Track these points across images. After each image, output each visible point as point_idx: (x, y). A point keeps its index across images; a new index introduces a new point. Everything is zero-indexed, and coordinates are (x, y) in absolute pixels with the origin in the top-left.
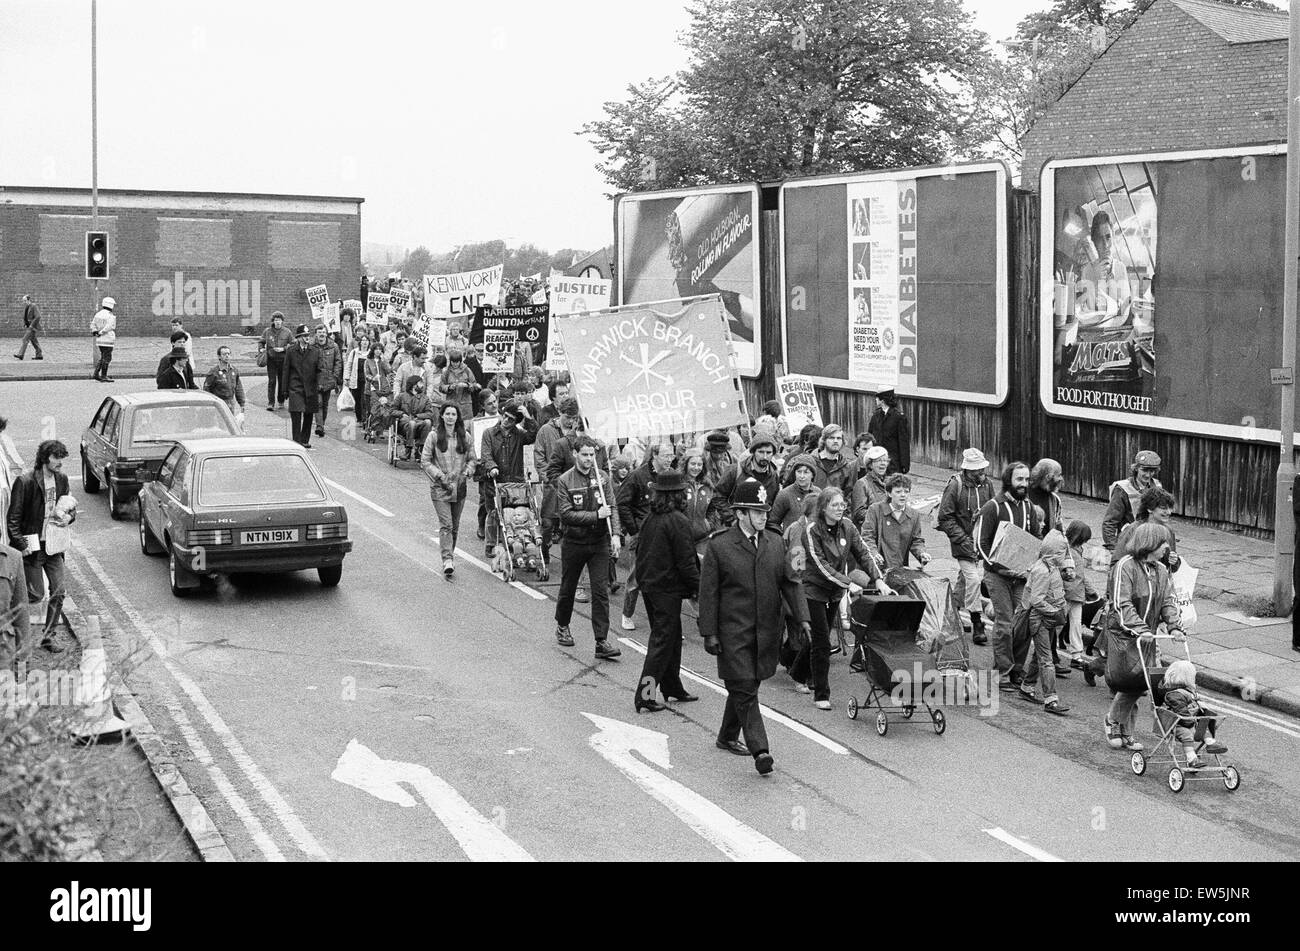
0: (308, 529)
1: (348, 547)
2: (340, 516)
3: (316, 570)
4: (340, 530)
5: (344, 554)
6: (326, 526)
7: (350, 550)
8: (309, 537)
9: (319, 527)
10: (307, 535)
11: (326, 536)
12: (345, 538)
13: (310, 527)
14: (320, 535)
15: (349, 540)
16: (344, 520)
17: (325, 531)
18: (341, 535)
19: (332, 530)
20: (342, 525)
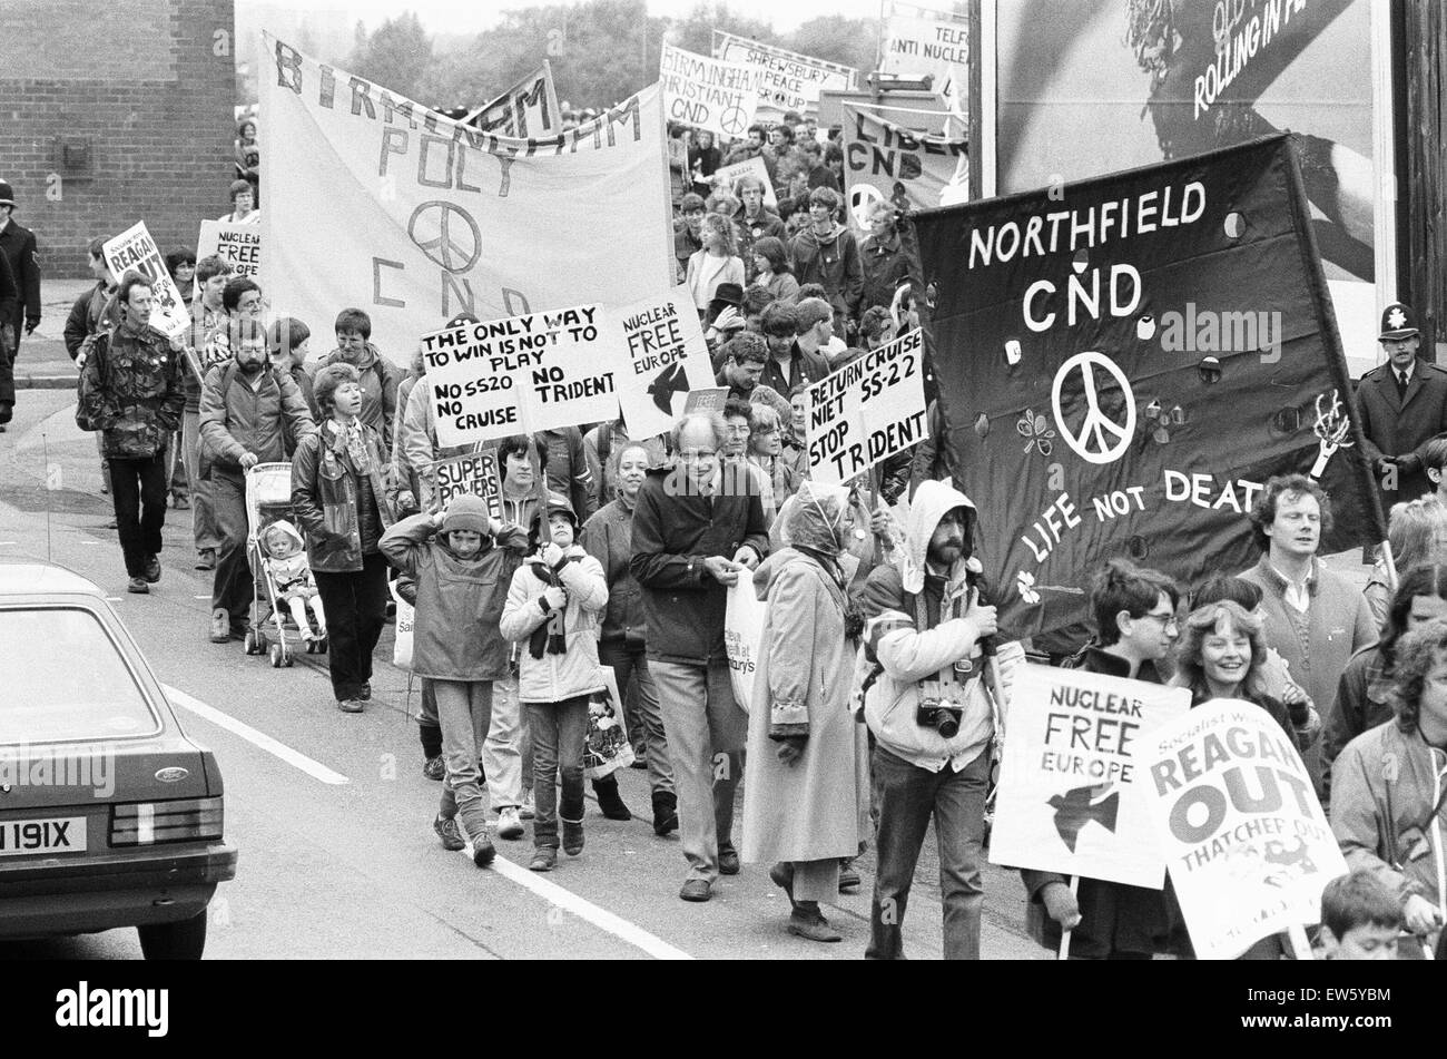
0: (113, 817)
1: (224, 866)
2: (203, 777)
3: (134, 930)
4: (202, 818)
5: (213, 886)
6: (163, 807)
7: (228, 876)
8: (117, 838)
9: (146, 810)
10: (111, 830)
11: (162, 835)
12: (217, 839)
13: (120, 810)
14: (146, 833)
15: (228, 846)
16: (213, 789)
17: (163, 821)
18: (204, 831)
19: (181, 820)
20: (205, 804)
